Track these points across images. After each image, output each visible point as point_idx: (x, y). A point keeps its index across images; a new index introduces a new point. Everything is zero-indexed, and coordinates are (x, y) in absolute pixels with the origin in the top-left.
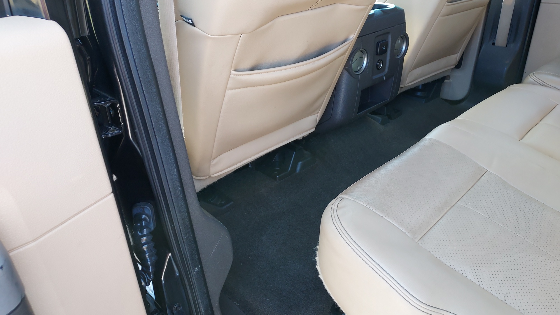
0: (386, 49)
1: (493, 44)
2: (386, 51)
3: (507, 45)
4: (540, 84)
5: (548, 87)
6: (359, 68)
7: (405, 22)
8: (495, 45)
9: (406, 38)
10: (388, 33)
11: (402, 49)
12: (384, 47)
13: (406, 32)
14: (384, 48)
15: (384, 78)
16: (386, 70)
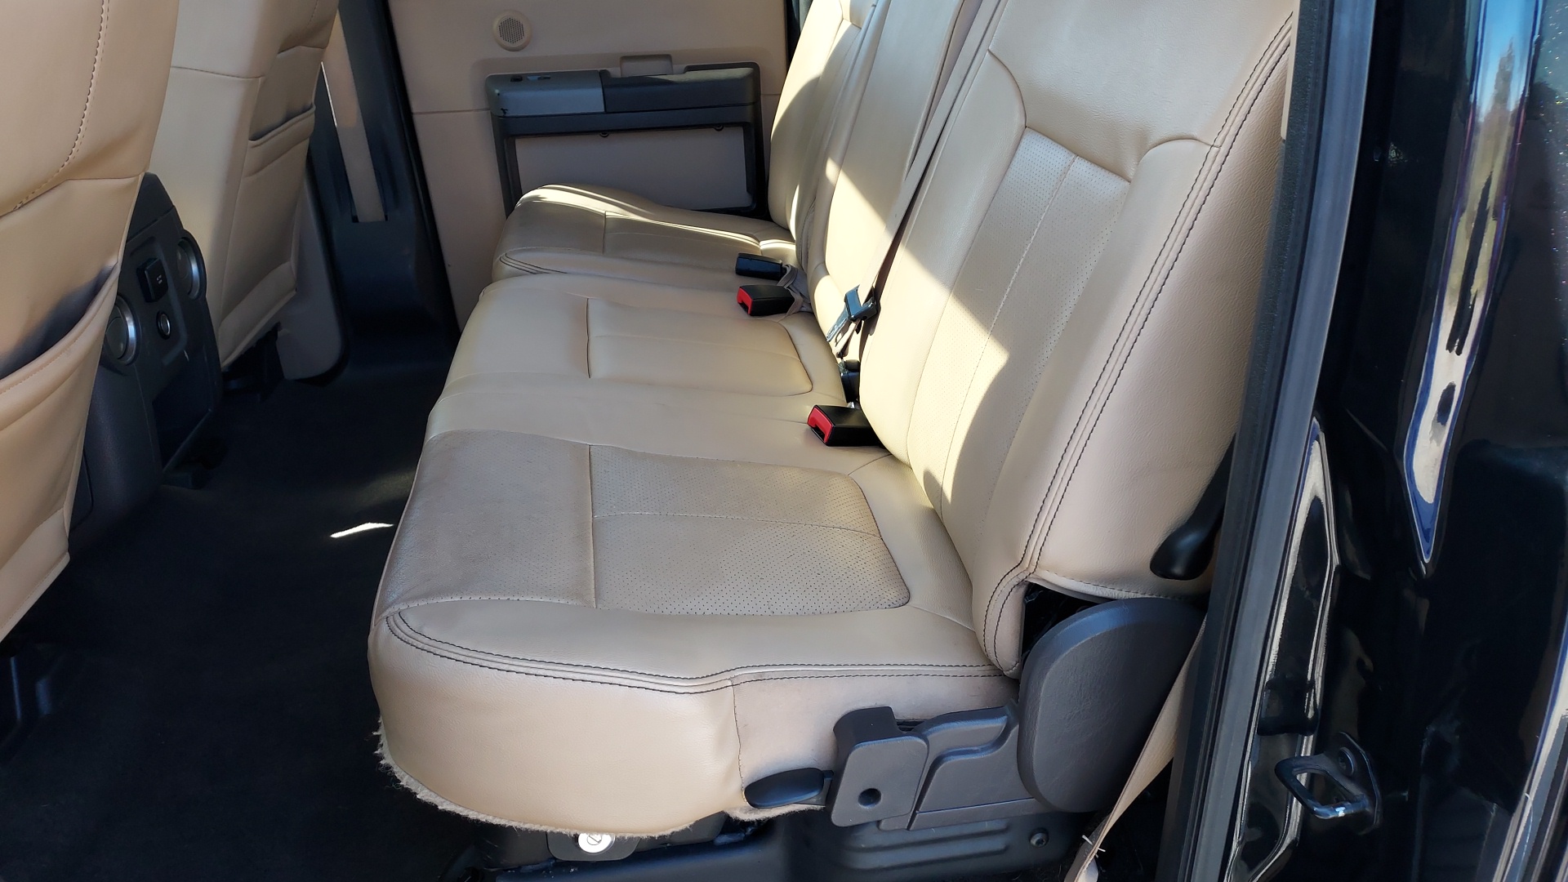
0: (164, 279)
1: (355, 219)
2: (165, 285)
3: (386, 217)
4: (531, 273)
5: (541, 273)
6: (122, 346)
7: (174, 206)
8: (360, 220)
9: (188, 244)
10: (151, 240)
11: (192, 273)
12: (160, 277)
13: (185, 228)
14: (160, 279)
15: (186, 356)
16: (184, 335)
